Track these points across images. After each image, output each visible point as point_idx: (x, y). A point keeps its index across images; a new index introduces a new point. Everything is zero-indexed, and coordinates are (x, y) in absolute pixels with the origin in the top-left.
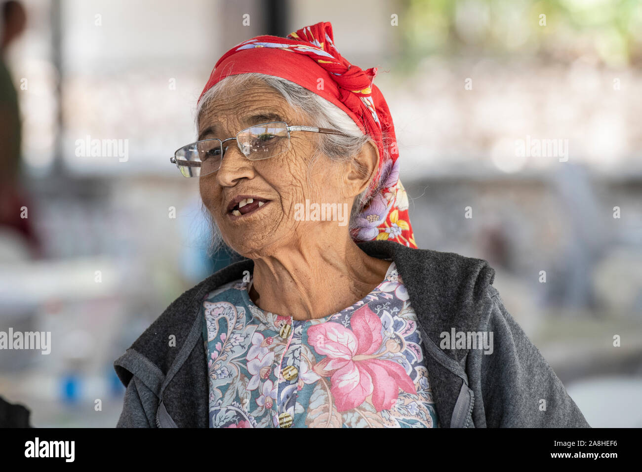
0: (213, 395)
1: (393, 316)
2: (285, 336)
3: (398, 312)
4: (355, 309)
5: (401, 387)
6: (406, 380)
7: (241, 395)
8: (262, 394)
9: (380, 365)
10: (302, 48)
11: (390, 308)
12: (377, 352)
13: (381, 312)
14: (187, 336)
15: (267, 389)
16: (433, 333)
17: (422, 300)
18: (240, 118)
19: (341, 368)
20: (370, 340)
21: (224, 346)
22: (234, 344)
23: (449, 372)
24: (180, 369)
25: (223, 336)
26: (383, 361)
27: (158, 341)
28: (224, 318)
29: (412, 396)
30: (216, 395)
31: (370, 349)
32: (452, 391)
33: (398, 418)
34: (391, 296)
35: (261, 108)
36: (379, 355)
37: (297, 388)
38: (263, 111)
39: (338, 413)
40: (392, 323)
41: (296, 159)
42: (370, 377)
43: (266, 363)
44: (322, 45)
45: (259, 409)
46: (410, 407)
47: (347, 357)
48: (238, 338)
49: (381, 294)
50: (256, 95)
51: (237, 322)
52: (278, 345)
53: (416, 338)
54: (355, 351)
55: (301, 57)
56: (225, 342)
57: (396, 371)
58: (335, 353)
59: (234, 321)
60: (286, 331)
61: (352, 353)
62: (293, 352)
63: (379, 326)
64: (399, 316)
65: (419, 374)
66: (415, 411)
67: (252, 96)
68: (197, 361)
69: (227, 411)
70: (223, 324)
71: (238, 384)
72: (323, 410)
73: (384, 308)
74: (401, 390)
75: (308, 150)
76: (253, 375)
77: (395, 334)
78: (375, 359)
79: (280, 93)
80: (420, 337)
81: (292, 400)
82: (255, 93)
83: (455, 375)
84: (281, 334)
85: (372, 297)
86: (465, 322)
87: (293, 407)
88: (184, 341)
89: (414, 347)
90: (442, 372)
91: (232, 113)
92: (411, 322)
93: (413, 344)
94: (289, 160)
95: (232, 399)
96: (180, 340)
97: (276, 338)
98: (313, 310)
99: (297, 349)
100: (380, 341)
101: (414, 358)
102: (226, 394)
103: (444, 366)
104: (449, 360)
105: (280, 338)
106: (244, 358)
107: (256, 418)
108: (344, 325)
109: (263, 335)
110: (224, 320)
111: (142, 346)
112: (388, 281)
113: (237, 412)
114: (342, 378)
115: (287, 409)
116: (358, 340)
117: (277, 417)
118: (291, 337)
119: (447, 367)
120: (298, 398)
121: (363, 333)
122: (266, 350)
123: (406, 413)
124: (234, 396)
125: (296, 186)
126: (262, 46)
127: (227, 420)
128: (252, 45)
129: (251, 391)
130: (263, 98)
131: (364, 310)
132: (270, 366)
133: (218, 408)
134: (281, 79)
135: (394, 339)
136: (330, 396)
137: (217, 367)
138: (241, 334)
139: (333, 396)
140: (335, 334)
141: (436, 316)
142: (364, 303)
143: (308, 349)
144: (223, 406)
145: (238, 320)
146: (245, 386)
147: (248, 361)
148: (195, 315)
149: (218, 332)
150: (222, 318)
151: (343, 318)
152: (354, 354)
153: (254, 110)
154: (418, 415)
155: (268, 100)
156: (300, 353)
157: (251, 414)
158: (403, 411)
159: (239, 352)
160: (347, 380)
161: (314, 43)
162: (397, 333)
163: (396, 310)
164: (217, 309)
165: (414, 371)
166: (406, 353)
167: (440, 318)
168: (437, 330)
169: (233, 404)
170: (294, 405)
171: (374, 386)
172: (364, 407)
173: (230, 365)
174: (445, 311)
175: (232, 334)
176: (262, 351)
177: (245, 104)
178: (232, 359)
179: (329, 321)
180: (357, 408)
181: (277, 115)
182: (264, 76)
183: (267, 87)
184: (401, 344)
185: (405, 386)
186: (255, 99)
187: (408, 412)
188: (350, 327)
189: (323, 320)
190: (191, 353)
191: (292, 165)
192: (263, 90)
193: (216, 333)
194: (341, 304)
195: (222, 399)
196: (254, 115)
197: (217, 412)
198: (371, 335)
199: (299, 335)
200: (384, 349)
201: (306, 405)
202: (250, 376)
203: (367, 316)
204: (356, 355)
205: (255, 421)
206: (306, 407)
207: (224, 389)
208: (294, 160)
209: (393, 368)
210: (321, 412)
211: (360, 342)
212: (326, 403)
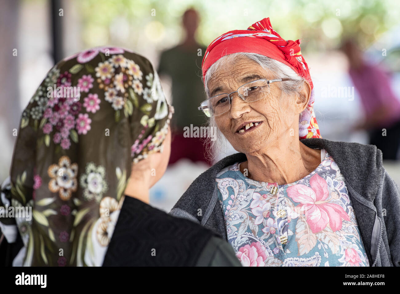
0: (230, 230)
1: (332, 179)
2: (274, 193)
3: (335, 177)
4: (311, 176)
5: (343, 218)
6: (344, 214)
7: (251, 228)
8: (267, 226)
9: (330, 206)
10: (260, 35)
11: (330, 175)
12: (327, 200)
13: (326, 177)
14: (211, 198)
15: (270, 223)
16: (356, 187)
17: (348, 169)
18: (236, 79)
19: (310, 209)
20: (322, 193)
21: (234, 202)
22: (241, 200)
23: (368, 208)
24: (210, 217)
25: (232, 196)
26: (331, 204)
27: (193, 202)
28: (230, 186)
29: (349, 222)
30: (233, 230)
31: (323, 198)
32: (371, 218)
33: (345, 235)
34: (329, 168)
35: (247, 73)
36: (328, 201)
37: (287, 222)
38: (249, 74)
39: (313, 234)
40: (333, 183)
41: (272, 98)
42: (326, 213)
43: (266, 209)
44: (269, 31)
45: (265, 234)
46: (349, 228)
47: (312, 203)
48: (243, 197)
49: (323, 167)
50: (243, 65)
51: (239, 188)
52: (271, 198)
53: (345, 191)
54: (316, 199)
55: (261, 40)
56: (234, 199)
57: (338, 209)
58: (305, 201)
59: (238, 188)
60: (275, 190)
61: (314, 200)
62: (281, 202)
63: (326, 185)
64: (336, 178)
65: (350, 210)
66: (352, 231)
67: (240, 66)
68: (218, 212)
69: (242, 238)
70: (231, 190)
71: (248, 222)
72: (304, 233)
73: (327, 175)
74: (343, 220)
75: (277, 91)
76: (257, 216)
77: (335, 189)
78: (326, 203)
79: (256, 62)
80: (347, 190)
81: (285, 228)
82: (242, 64)
83: (372, 210)
84: (271, 192)
85: (319, 169)
86: (374, 180)
87: (287, 232)
88: (210, 201)
89: (345, 195)
90: (364, 209)
91: (230, 77)
92: (342, 182)
93: (344, 194)
94: (269, 99)
95: (244, 231)
96: (207, 201)
97: (269, 194)
98: (288, 179)
99: (283, 200)
100: (328, 193)
101: (346, 202)
102: (240, 229)
103: (365, 205)
104: (368, 201)
105: (271, 195)
106: (249, 207)
107: (264, 240)
108: (307, 186)
109: (259, 193)
110: (231, 187)
111: (184, 206)
112: (325, 160)
113: (248, 238)
114: (311, 215)
115: (283, 234)
116: (316, 193)
117: (279, 238)
118: (278, 193)
119: (367, 205)
120: (289, 227)
121: (317, 189)
122: (264, 202)
123: (348, 232)
124: (246, 229)
125: (275, 113)
126: (237, 37)
127: (243, 243)
128: (231, 36)
129: (258, 225)
130: (247, 66)
131: (316, 177)
132: (269, 210)
133: (235, 237)
134: (255, 54)
135: (334, 191)
136: (307, 224)
137: (231, 214)
138: (244, 194)
139: (309, 225)
140: (302, 191)
141: (356, 178)
142: (316, 173)
143: (288, 200)
144: (238, 235)
145: (240, 187)
146: (253, 223)
147: (252, 209)
148: (214, 186)
149: (229, 195)
150: (229, 187)
151: (305, 181)
152: (315, 201)
153: (244, 74)
154: (353, 232)
155: (250, 67)
156: (285, 202)
157: (261, 238)
158: (346, 231)
159: (245, 204)
160: (314, 215)
161: (265, 31)
162: (336, 188)
163: (333, 175)
164: (224, 182)
165: (347, 209)
166: (342, 199)
167: (359, 179)
168: (358, 185)
169: (245, 233)
170: (287, 231)
171: (329, 218)
172: (326, 230)
173: (241, 212)
174: (361, 175)
175: (238, 195)
176: (261, 203)
177: (237, 72)
178: (242, 209)
179: (298, 184)
180: (323, 230)
181: (257, 75)
182: (245, 53)
183: (248, 60)
184: (338, 194)
185: (344, 217)
186: (243, 67)
187: (349, 231)
188: (310, 186)
189: (294, 183)
190: (215, 207)
191: (271, 102)
192: (246, 62)
193: (228, 195)
194: (302, 175)
195: (237, 231)
196: (244, 77)
197: (234, 239)
198: (322, 190)
199: (281, 192)
200: (330, 197)
201: (294, 230)
202: (255, 217)
203: (319, 179)
204: (316, 201)
205: (264, 242)
206: (294, 231)
207: (238, 226)
208: (272, 99)
209: (337, 208)
210: (304, 234)
211: (317, 194)
212: (305, 229)
